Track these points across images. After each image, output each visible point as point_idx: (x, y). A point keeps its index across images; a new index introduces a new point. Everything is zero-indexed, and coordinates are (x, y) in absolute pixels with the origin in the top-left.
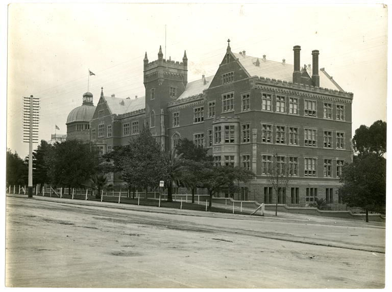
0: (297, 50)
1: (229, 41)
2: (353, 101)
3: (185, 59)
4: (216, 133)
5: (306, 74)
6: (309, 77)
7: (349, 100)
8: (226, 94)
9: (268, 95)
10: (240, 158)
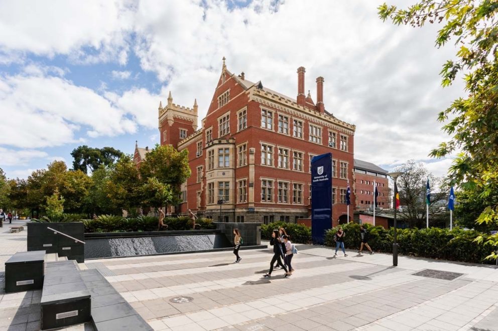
0: (301, 71)
1: (224, 59)
2: (355, 133)
3: (196, 106)
4: (210, 158)
5: (309, 100)
6: (314, 104)
7: (352, 132)
8: (222, 117)
9: (269, 112)
10: (236, 183)
